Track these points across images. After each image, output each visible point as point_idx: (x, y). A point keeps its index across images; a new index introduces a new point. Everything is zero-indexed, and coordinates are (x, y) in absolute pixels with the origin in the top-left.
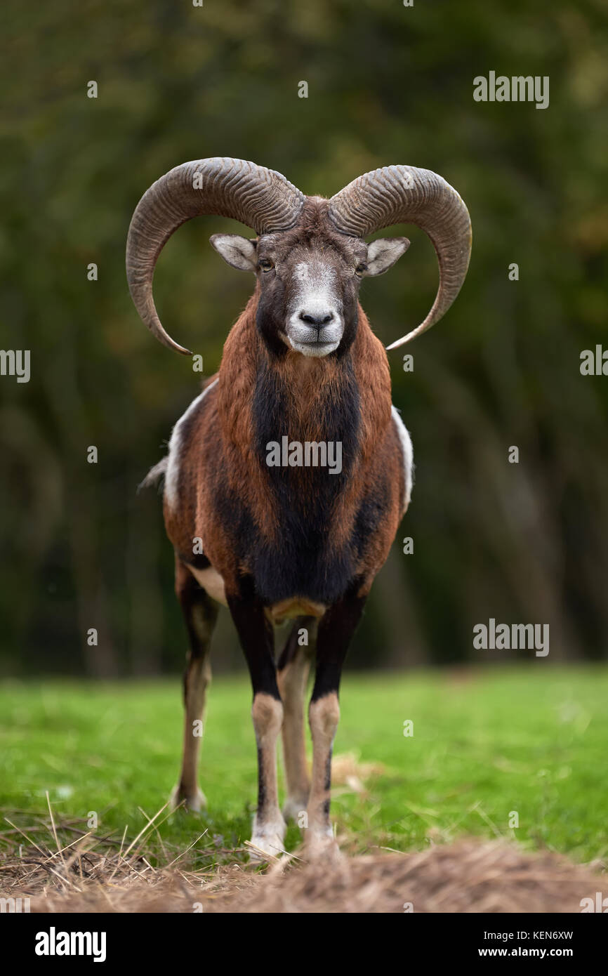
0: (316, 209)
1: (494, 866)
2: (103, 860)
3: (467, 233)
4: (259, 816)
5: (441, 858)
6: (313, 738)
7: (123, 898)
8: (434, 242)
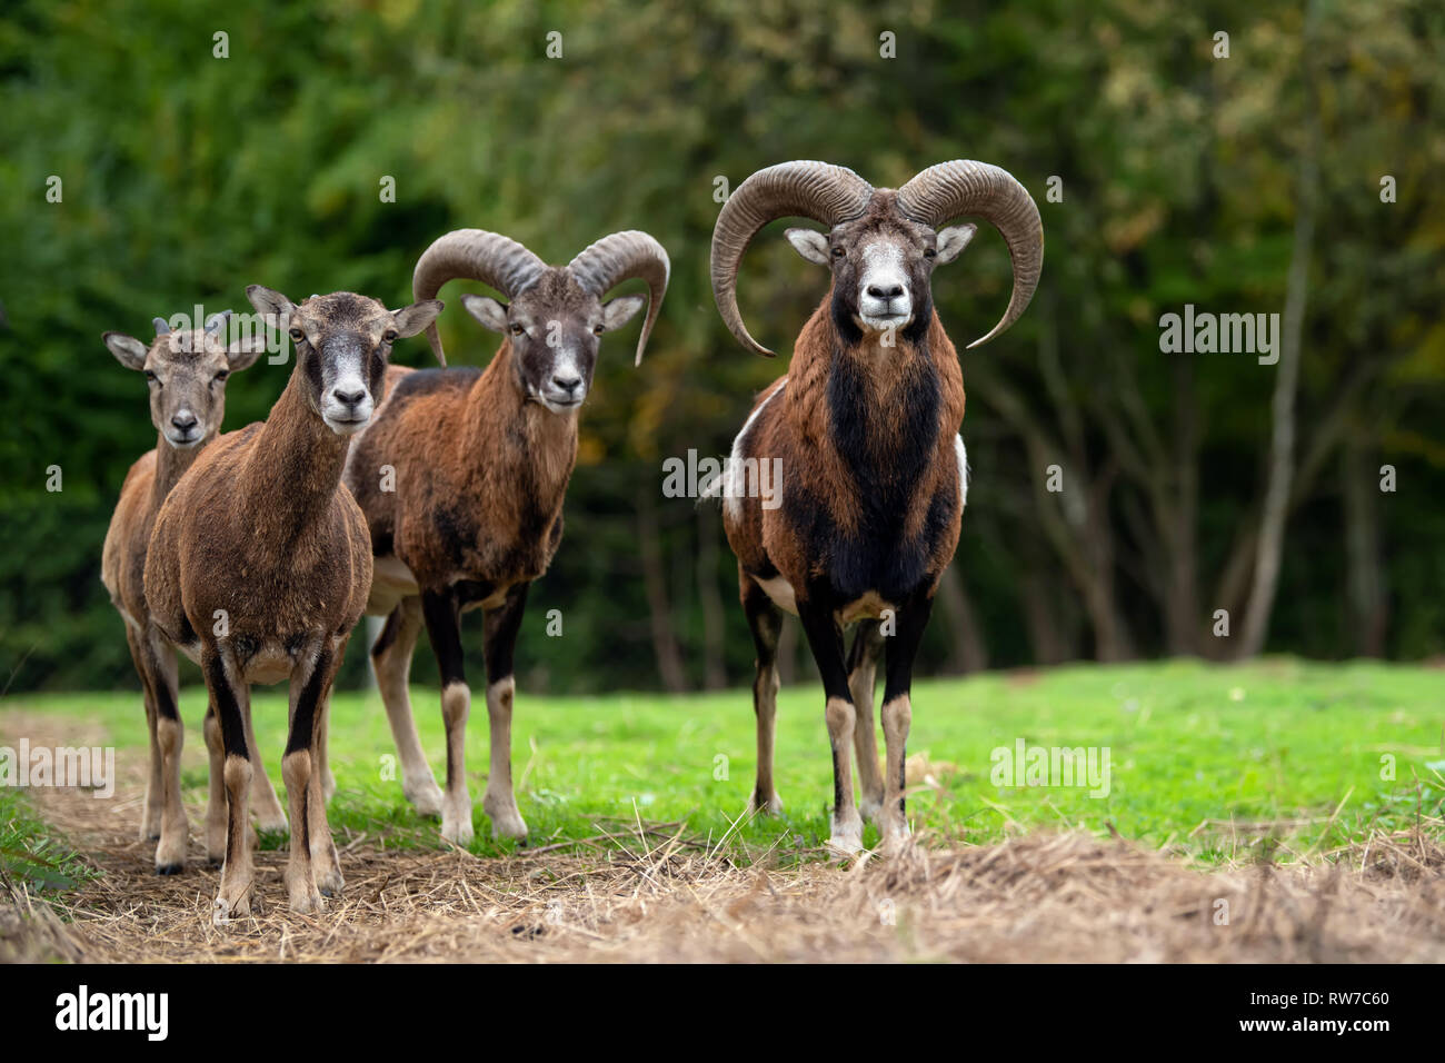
0: (884, 198)
1: (1070, 855)
2: (690, 861)
3: (1037, 229)
4: (836, 816)
5: (1018, 850)
6: (887, 739)
7: (712, 896)
8: (1005, 237)
